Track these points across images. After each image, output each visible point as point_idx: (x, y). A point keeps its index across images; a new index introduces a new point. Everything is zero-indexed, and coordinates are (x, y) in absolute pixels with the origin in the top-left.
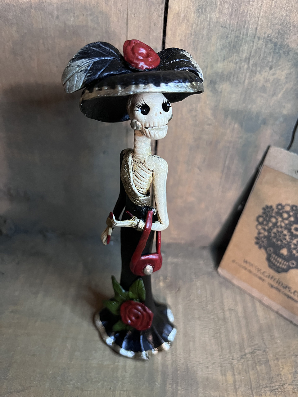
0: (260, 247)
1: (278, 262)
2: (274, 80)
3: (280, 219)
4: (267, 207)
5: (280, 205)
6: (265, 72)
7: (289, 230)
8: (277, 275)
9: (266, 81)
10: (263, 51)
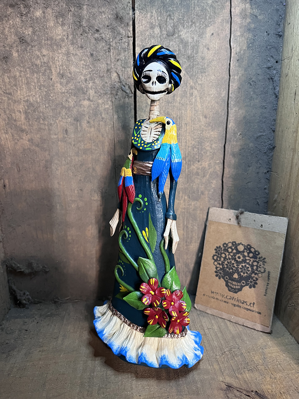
2: (202, 168)
3: (227, 254)
5: (225, 244)
6: (196, 164)
9: (198, 169)
10: (192, 153)
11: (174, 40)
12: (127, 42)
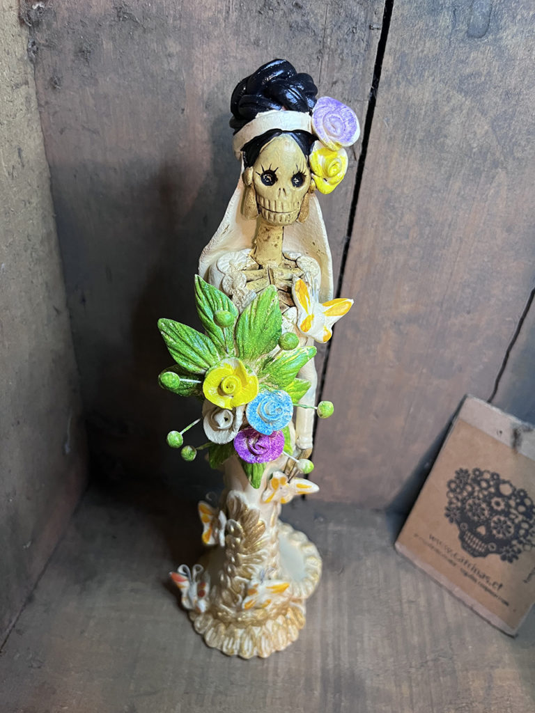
0: (451, 521)
1: (474, 543)
2: (471, 326)
4: (461, 470)
6: (461, 316)
7: (489, 504)
8: (472, 560)
9: (463, 326)
10: (459, 296)
11: (482, 49)
12: (365, 40)
